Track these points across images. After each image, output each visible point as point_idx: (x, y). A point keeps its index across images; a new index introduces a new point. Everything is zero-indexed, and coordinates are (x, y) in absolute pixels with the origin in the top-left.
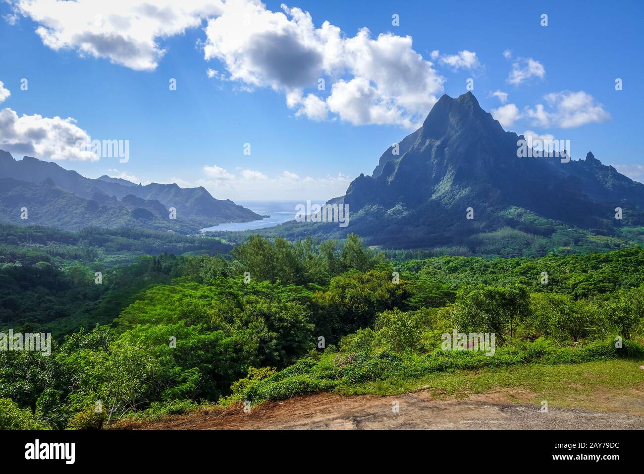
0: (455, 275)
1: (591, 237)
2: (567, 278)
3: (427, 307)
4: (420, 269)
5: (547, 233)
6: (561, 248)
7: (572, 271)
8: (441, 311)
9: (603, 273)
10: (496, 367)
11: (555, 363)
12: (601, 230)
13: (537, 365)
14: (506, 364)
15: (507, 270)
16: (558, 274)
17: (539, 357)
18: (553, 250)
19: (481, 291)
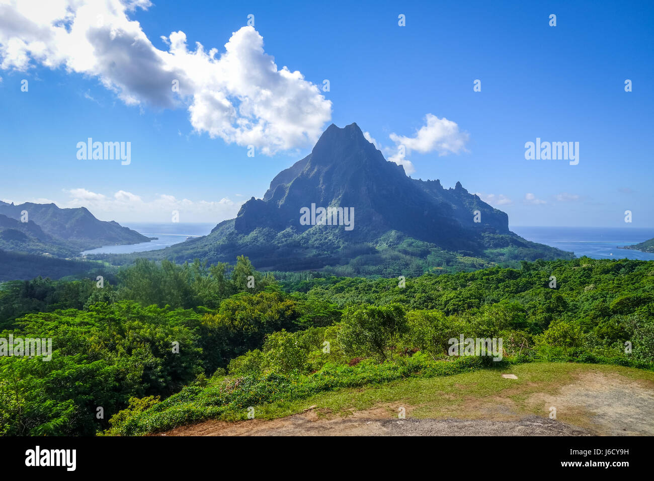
0: (341, 295)
1: (460, 258)
2: (440, 296)
3: (315, 327)
4: (309, 290)
5: (423, 254)
6: (435, 268)
7: (444, 289)
8: (328, 330)
9: (470, 290)
10: (379, 383)
11: (431, 376)
12: (468, 252)
13: (415, 379)
14: (387, 379)
15: (389, 289)
16: (433, 292)
17: (417, 371)
18: (428, 271)
19: (364, 311)
